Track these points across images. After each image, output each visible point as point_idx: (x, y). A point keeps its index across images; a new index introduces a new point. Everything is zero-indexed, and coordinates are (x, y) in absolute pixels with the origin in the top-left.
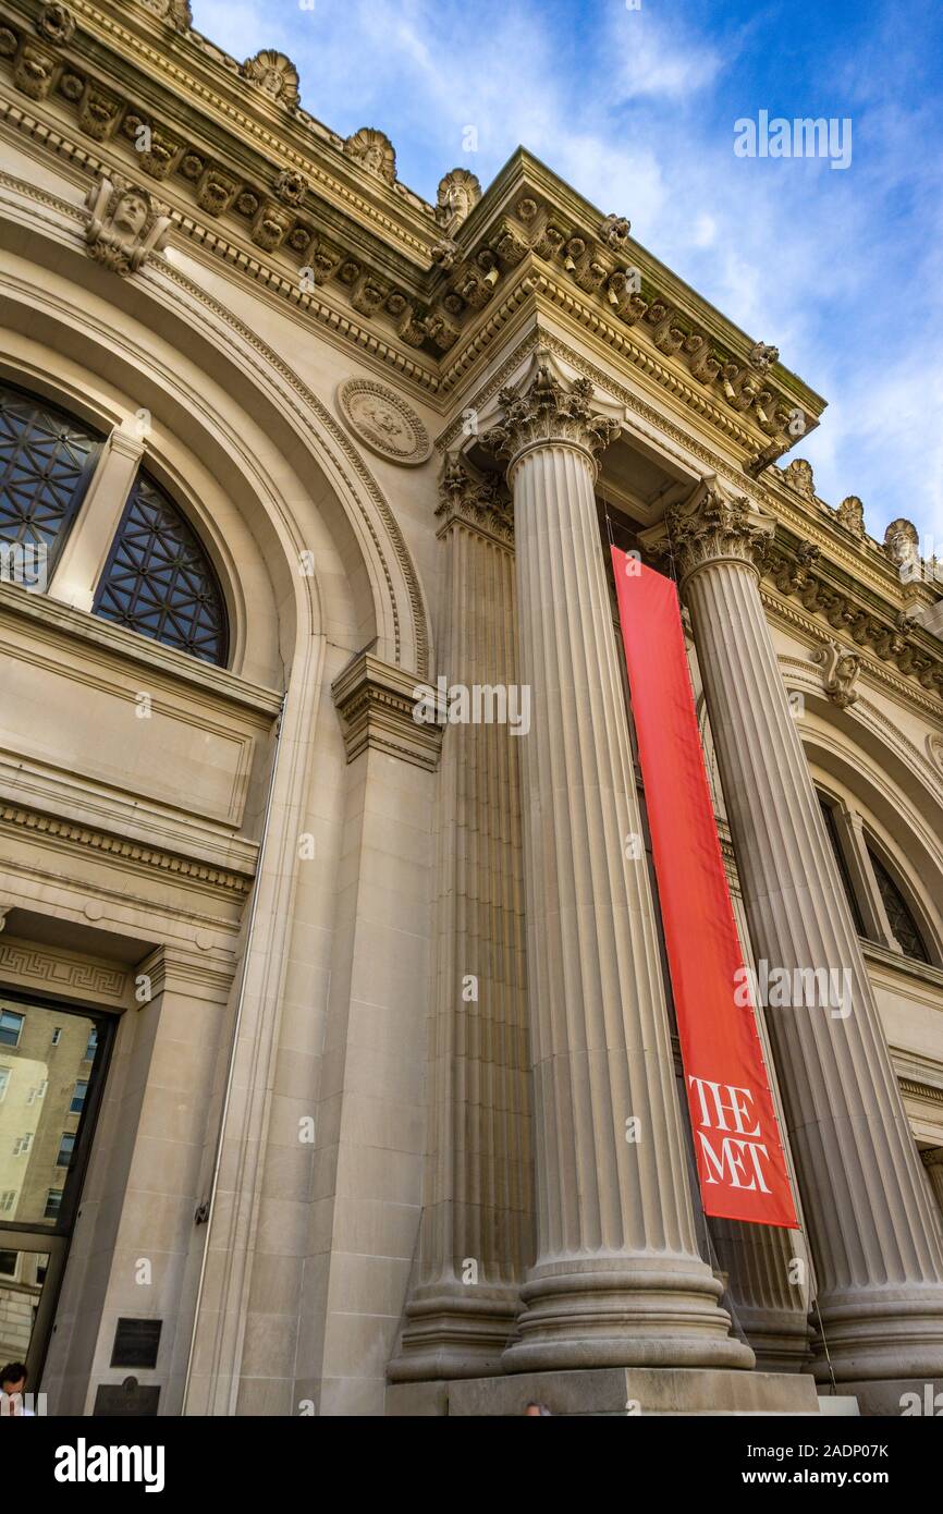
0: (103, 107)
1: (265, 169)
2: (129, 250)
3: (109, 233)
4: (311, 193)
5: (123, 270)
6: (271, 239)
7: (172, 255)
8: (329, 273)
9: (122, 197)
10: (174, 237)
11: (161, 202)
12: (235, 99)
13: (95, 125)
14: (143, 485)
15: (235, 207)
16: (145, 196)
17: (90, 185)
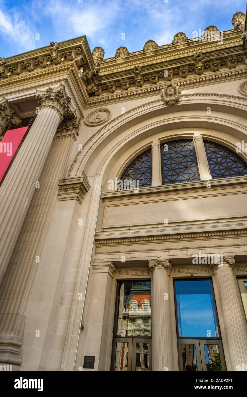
0: (153, 77)
1: (190, 58)
2: (174, 99)
3: (168, 99)
4: (203, 54)
5: (176, 103)
6: (201, 71)
7: (183, 92)
8: (219, 66)
10: (181, 89)
11: (174, 84)
12: (175, 51)
13: (154, 81)
14: (206, 144)
15: (189, 71)
16: (171, 86)
17: (160, 93)
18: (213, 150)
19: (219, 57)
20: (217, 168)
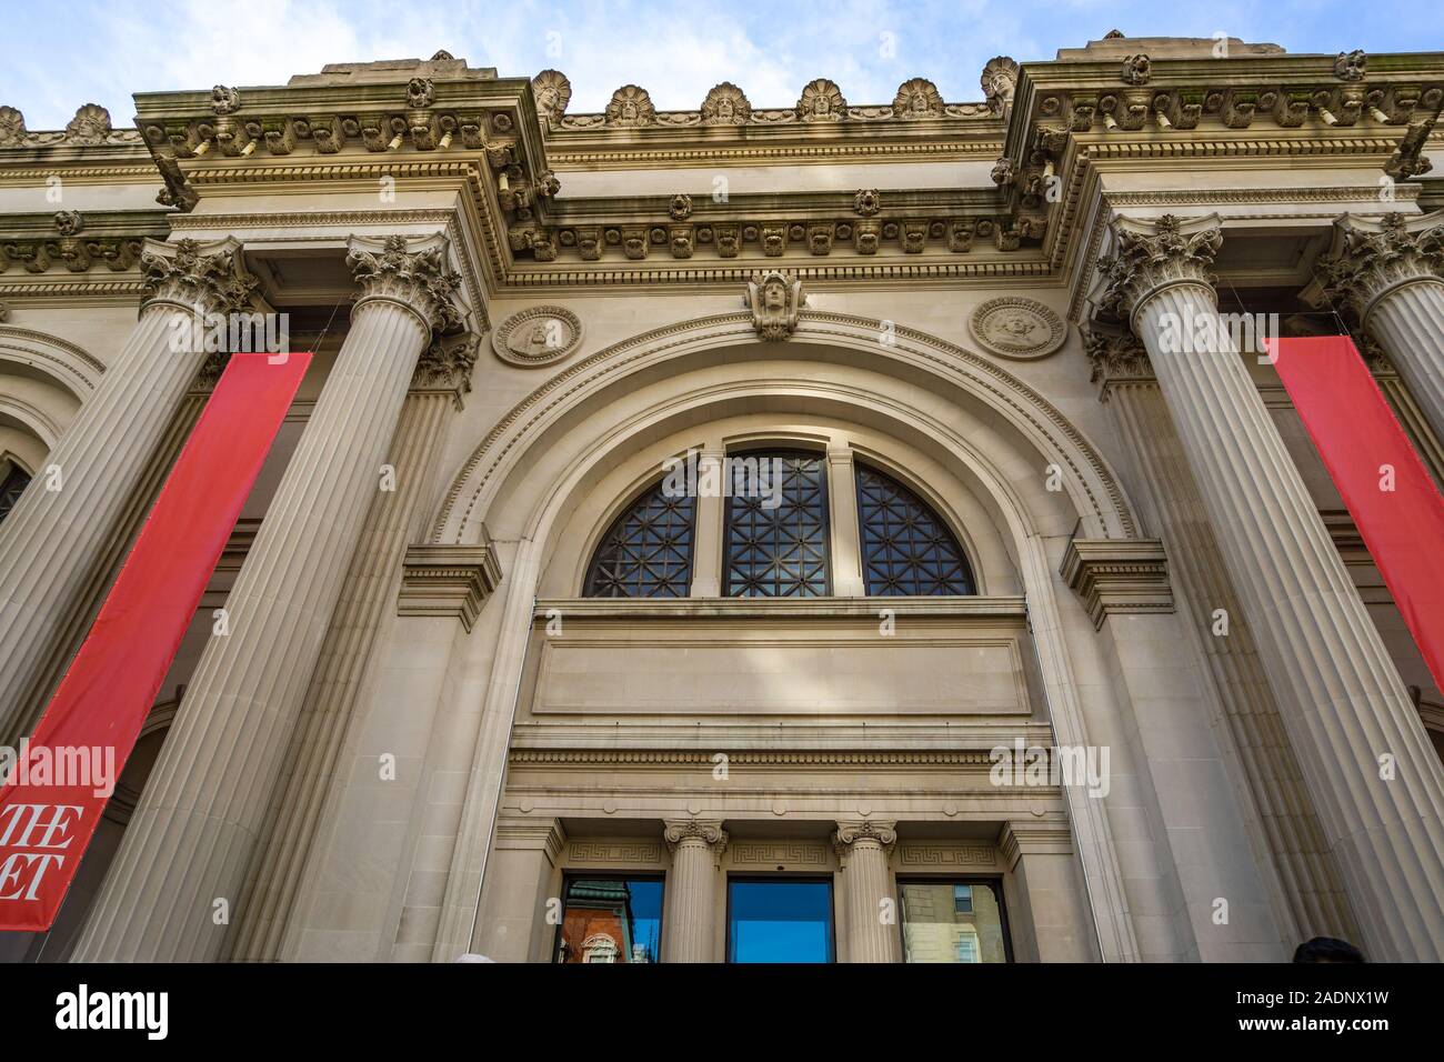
0: (727, 237)
1: (844, 200)
2: (784, 321)
3: (766, 318)
5: (787, 336)
6: (871, 246)
7: (814, 301)
8: (922, 242)
9: (764, 289)
10: (807, 288)
11: (789, 270)
13: (728, 250)
14: (862, 474)
15: (837, 238)
16: (779, 277)
17: (743, 290)
18: (878, 496)
19: (925, 214)
20: (882, 556)
